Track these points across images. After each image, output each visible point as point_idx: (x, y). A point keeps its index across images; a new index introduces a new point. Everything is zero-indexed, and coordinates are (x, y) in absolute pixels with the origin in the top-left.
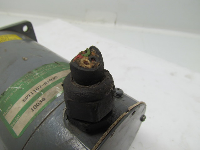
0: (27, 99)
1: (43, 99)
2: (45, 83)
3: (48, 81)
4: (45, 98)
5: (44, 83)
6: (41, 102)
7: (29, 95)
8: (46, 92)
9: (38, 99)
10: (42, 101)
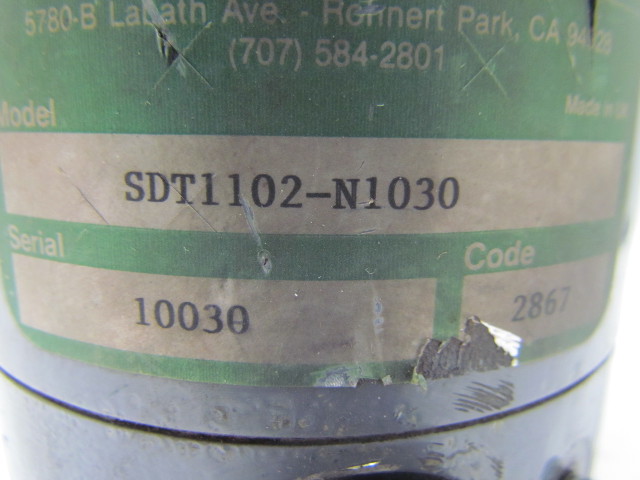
0: (153, 199)
1: (238, 317)
2: (344, 193)
3: (373, 181)
4: (253, 321)
5: (340, 183)
6: (213, 326)
7: (183, 177)
8: (294, 285)
9: (215, 283)
10: (224, 318)
